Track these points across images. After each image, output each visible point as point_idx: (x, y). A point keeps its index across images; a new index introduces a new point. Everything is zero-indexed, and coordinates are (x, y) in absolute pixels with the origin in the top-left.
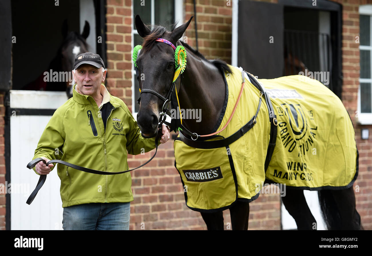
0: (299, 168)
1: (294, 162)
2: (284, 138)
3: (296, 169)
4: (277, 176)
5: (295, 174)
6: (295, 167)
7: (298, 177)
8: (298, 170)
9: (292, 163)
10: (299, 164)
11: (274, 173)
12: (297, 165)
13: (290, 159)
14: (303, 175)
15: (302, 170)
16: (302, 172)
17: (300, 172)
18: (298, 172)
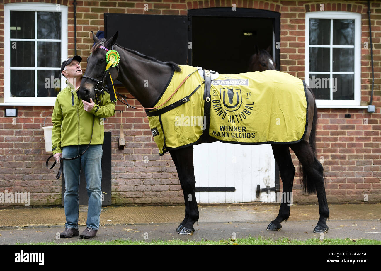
0: (230, 130)
1: (226, 126)
2: (217, 110)
3: (228, 130)
4: (214, 135)
5: (228, 133)
6: (227, 129)
7: (230, 135)
8: (229, 131)
9: (225, 126)
10: (229, 127)
11: (213, 133)
12: (228, 128)
13: (223, 124)
14: (233, 134)
15: (232, 130)
16: (232, 132)
17: (231, 132)
18: (229, 132)
